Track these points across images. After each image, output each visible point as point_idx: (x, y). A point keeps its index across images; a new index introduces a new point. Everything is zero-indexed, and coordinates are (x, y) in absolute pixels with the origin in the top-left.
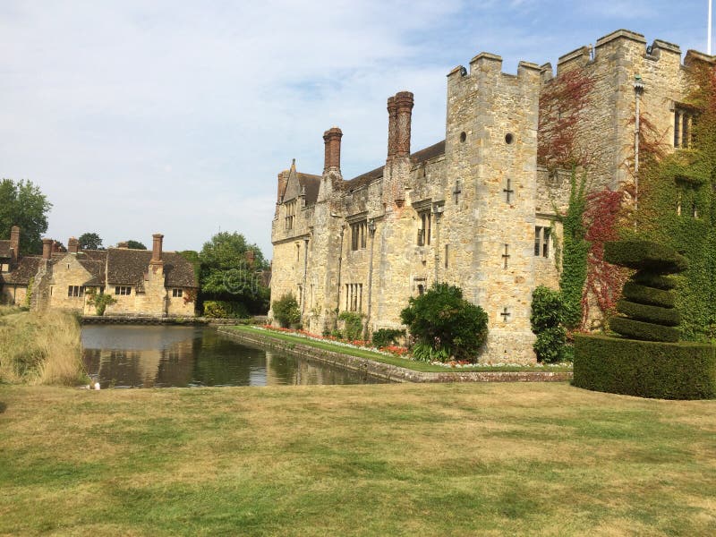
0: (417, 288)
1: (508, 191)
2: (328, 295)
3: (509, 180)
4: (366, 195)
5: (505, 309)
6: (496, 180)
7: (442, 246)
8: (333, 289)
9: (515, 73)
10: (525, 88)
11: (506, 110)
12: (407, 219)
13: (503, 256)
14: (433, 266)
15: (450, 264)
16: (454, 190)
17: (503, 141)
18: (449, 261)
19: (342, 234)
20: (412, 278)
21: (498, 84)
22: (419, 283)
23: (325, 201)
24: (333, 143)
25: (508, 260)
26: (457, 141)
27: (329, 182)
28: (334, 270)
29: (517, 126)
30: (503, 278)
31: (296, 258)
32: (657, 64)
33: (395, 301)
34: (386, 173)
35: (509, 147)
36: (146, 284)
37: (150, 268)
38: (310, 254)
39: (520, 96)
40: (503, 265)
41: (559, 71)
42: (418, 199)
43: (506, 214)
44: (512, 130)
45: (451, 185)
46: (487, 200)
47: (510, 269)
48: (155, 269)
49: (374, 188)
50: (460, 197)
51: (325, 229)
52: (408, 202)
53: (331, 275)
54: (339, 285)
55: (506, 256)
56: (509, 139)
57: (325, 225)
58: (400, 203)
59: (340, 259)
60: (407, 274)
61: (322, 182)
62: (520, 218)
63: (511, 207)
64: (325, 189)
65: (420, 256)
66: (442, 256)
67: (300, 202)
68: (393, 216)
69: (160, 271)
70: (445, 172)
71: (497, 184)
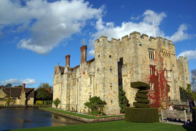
0: (89, 96)
1: (111, 70)
2: (67, 98)
3: (111, 67)
4: (76, 71)
5: (112, 100)
6: (108, 67)
7: (95, 84)
8: (68, 97)
9: (111, 41)
10: (113, 44)
11: (109, 49)
12: (86, 78)
13: (110, 86)
14: (93, 90)
15: (97, 89)
16: (97, 70)
17: (109, 57)
18: (97, 88)
19: (70, 82)
20: (88, 93)
21: (107, 43)
22: (89, 94)
23: (66, 73)
24: (68, 58)
25: (112, 88)
26: (97, 57)
27: (67, 68)
28: (68, 92)
29: (112, 53)
30: (111, 92)
31: (59, 89)
32: (144, 39)
33: (84, 99)
34: (80, 66)
35: (110, 59)
36: (21, 97)
37: (22, 93)
38: (62, 87)
39: (112, 46)
40: (110, 89)
41: (122, 40)
42: (89, 72)
43: (111, 75)
44: (111, 54)
45: (97, 68)
46: (106, 72)
47: (113, 90)
48: (23, 93)
49: (78, 70)
50: (99, 71)
51: (66, 81)
52: (86, 73)
53: (67, 93)
54: (70, 95)
55: (111, 86)
56: (110, 56)
57: (66, 80)
58: (84, 73)
59: (70, 89)
60: (86, 92)
61: (65, 68)
62: (114, 76)
63: (112, 74)
64: (66, 70)
65: (90, 87)
66: (95, 87)
67: (60, 73)
68: (83, 77)
69: (24, 93)
70: (95, 65)
71: (108, 68)
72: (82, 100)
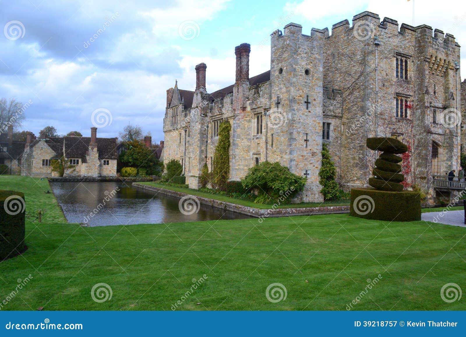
0: (255, 159)
1: (307, 103)
2: (200, 163)
3: (308, 96)
4: (222, 103)
5: (306, 171)
6: (301, 96)
7: (269, 135)
8: (203, 160)
9: (309, 34)
10: (315, 43)
11: (305, 55)
12: (248, 119)
13: (305, 140)
14: (264, 146)
15: (274, 145)
16: (276, 102)
17: (304, 74)
18: (274, 143)
19: (208, 127)
20: (251, 153)
21: (300, 41)
22: (256, 156)
23: (197, 107)
24: (201, 72)
25: (308, 143)
26: (277, 73)
27: (199, 96)
28: (203, 148)
29: (312, 65)
30: (305, 153)
31: (179, 141)
32: (386, 31)
33: (241, 167)
34: (235, 90)
35: (307, 77)
36: (88, 158)
37: (90, 148)
38: (187, 138)
39: (312, 48)
40: (305, 146)
41: (333, 32)
42: (254, 106)
43: (306, 116)
44: (309, 67)
45: (274, 99)
46: (295, 108)
47: (309, 148)
48: (92, 149)
49: (227, 100)
50: (280, 106)
51: (197, 124)
52: (249, 109)
53: (202, 152)
54: (206, 157)
55: (306, 141)
56: (307, 72)
57: (197, 122)
58: (244, 109)
59: (207, 142)
60: (248, 151)
61: (195, 95)
62: (314, 118)
63: (309, 112)
64: (197, 100)
65: (257, 141)
66: (270, 140)
67: (181, 108)
68: (240, 117)
69: (95, 149)
70: (271, 91)
71: (301, 98)
72: (237, 168)
